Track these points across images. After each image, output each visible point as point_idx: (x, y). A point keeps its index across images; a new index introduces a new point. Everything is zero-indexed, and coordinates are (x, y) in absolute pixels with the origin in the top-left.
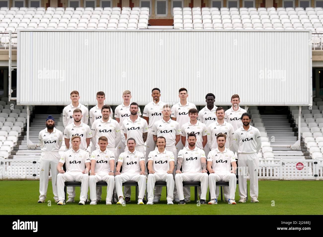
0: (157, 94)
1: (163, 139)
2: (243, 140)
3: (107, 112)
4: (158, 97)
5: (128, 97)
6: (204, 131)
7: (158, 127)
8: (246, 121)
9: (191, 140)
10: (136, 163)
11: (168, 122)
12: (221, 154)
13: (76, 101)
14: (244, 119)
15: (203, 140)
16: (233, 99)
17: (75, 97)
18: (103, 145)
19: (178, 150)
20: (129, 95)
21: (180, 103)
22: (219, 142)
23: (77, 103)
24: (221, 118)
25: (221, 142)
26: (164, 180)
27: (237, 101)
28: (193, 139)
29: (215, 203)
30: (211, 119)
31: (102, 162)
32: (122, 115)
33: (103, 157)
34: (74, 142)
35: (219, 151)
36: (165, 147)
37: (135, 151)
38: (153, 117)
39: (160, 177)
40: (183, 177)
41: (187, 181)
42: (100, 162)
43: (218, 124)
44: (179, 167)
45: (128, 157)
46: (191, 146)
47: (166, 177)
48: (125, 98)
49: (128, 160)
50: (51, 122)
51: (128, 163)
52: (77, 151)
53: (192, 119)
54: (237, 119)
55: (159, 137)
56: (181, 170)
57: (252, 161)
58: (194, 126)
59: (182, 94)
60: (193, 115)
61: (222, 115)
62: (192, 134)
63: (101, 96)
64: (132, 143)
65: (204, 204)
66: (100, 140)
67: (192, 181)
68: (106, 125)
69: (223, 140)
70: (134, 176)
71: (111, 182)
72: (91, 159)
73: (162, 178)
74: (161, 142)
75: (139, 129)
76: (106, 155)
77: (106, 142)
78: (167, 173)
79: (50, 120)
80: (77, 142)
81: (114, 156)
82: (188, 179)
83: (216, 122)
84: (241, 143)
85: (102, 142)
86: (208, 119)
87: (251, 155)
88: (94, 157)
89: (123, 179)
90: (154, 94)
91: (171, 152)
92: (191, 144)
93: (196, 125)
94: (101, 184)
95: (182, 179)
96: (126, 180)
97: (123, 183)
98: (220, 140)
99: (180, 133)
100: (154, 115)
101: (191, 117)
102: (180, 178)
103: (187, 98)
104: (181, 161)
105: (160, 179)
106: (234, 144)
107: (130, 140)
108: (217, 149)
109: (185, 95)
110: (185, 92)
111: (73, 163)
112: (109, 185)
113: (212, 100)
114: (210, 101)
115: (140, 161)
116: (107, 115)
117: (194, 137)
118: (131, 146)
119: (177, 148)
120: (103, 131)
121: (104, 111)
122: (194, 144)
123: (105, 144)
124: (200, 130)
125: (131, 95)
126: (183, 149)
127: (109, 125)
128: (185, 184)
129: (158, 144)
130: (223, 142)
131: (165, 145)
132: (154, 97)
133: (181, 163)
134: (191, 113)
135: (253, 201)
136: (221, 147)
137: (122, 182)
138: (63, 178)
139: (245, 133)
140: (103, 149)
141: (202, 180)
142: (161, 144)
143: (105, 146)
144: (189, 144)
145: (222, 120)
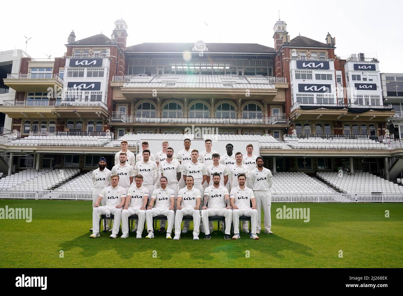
0: (188, 143)
1: (191, 178)
2: (258, 180)
3: (147, 155)
4: (189, 146)
5: (166, 145)
6: (225, 172)
7: (188, 168)
8: (260, 163)
9: (216, 179)
10: (167, 199)
11: (196, 164)
12: (242, 191)
13: (125, 148)
14: (259, 162)
15: (225, 179)
16: (248, 148)
17: (124, 146)
18: (138, 182)
19: (204, 188)
20: (167, 144)
21: (205, 151)
22: (240, 181)
23: (125, 150)
24: (240, 161)
25: (242, 181)
26: (191, 215)
27: (251, 149)
28: (218, 178)
29: (239, 237)
30: (230, 163)
31: (136, 197)
32: (161, 160)
33: (138, 193)
34: (113, 180)
35: (240, 189)
36: (193, 185)
37: (167, 188)
38: (185, 161)
39: (187, 211)
40: (209, 213)
41: (212, 216)
42: (135, 197)
43: (237, 166)
44: (205, 203)
45: (160, 193)
46: (216, 184)
47: (193, 213)
48: (163, 146)
49: (160, 196)
50: (103, 163)
51: (160, 199)
52: (115, 188)
53: (215, 162)
54: (251, 163)
55: (188, 176)
56: (207, 206)
57: (266, 197)
58: (217, 168)
59: (207, 144)
60: (216, 159)
61: (240, 158)
62: (216, 174)
63: (145, 145)
64: (164, 181)
65: (228, 239)
66: (136, 178)
67: (217, 216)
68: (145, 166)
69: (243, 179)
70: (164, 210)
71: (141, 217)
72: (128, 194)
73: (190, 213)
74: (189, 180)
75: (173, 169)
76: (141, 191)
77: (141, 179)
78: (194, 208)
79: (102, 161)
80: (116, 180)
81: (148, 192)
82: (213, 214)
83: (235, 165)
84: (256, 182)
85: (137, 180)
86: (228, 163)
87: (265, 192)
88: (130, 193)
89: (153, 214)
90: (186, 143)
91: (198, 189)
92: (216, 182)
93: (218, 166)
94: (133, 218)
95: (208, 214)
96: (157, 214)
97: (153, 218)
98: (241, 179)
99: (207, 174)
100: (185, 160)
101: (214, 160)
102: (206, 213)
103: (211, 147)
104: (207, 198)
105: (188, 214)
106: (250, 183)
107: (162, 179)
108: (238, 187)
109: (210, 145)
110: (209, 142)
111: (111, 198)
112: (140, 220)
113: (231, 148)
114: (229, 149)
115: (171, 197)
116: (147, 157)
117: (218, 176)
118: (163, 184)
119: (203, 187)
120: (143, 170)
121: (145, 154)
122: (219, 183)
123: (140, 181)
124: (222, 171)
125: (169, 144)
126: (208, 186)
127: (148, 165)
128: (211, 218)
129: (187, 182)
130: (244, 181)
131: (193, 184)
132: (185, 146)
133: (207, 199)
134: (213, 157)
135: (267, 232)
136: (242, 185)
137: (153, 216)
138: (98, 212)
139: (259, 173)
140: (139, 185)
141: (227, 216)
142: (189, 182)
143: (140, 183)
144: (214, 182)
145: (240, 163)
